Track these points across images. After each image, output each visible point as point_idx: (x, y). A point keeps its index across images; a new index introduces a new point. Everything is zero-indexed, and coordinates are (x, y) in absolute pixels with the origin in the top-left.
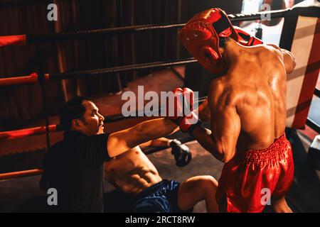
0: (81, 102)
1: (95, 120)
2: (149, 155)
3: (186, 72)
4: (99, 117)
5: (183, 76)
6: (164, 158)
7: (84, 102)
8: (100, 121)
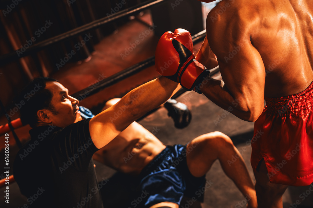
0: (45, 86)
1: (67, 106)
2: (141, 122)
3: (154, 19)
4: (72, 101)
5: (151, 23)
6: (157, 120)
7: (48, 85)
8: (74, 105)
